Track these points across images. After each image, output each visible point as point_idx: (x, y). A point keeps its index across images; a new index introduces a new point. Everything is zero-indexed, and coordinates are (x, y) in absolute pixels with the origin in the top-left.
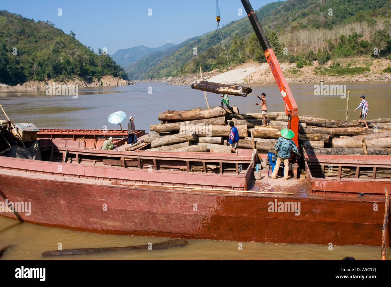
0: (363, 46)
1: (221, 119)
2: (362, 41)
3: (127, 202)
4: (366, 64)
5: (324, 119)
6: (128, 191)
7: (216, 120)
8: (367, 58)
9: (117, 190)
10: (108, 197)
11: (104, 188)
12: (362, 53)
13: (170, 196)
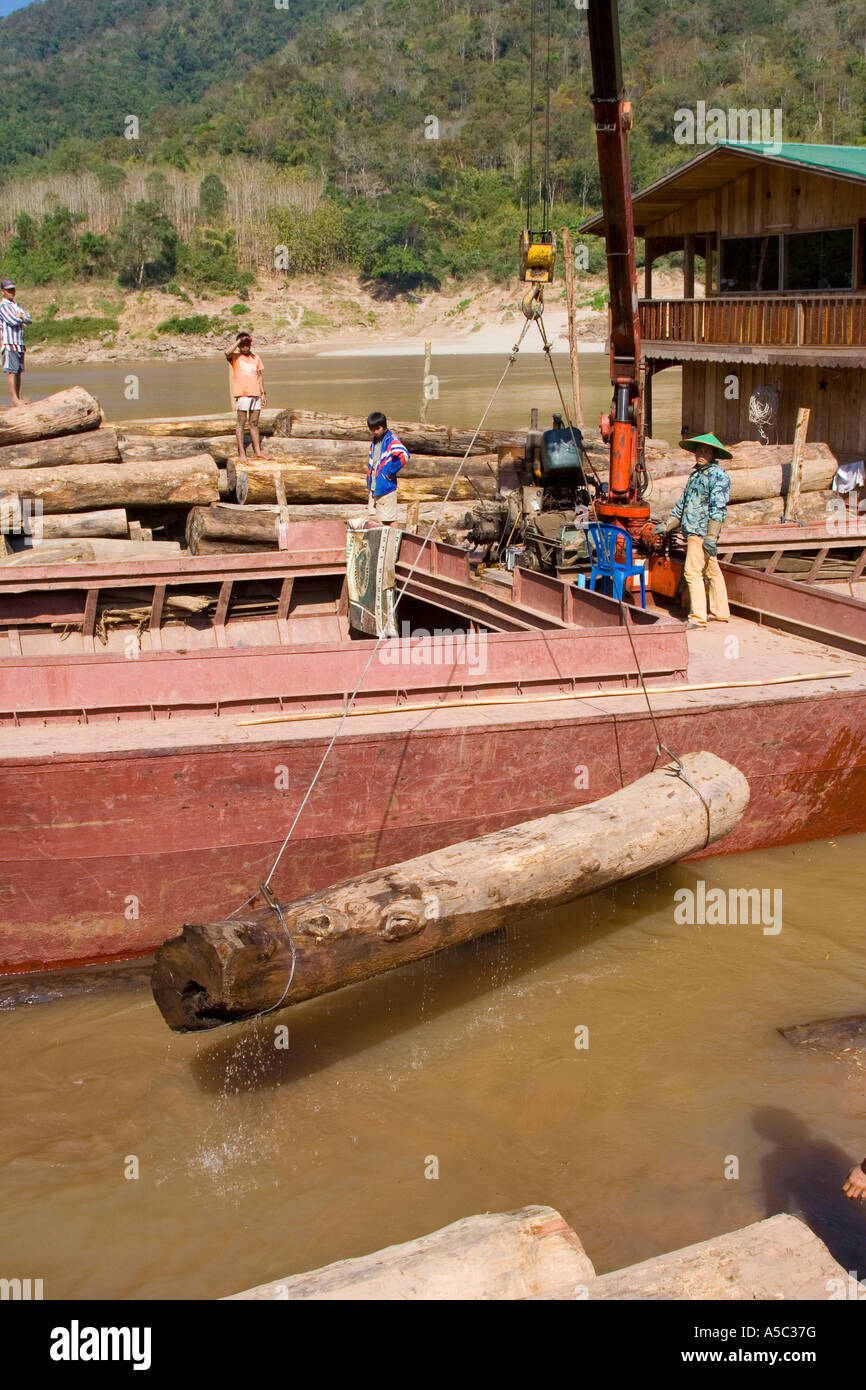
0: (90, 252)
1: (100, 437)
2: (89, 236)
3: (222, 812)
4: (106, 306)
5: (443, 427)
6: (235, 760)
7: (83, 444)
8: (105, 288)
9: (180, 765)
10: (120, 804)
11: (112, 765)
12: (91, 273)
13: (439, 751)
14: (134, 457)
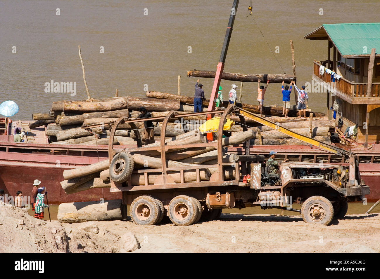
1: (124, 111)
7: (120, 113)
14: (133, 117)
